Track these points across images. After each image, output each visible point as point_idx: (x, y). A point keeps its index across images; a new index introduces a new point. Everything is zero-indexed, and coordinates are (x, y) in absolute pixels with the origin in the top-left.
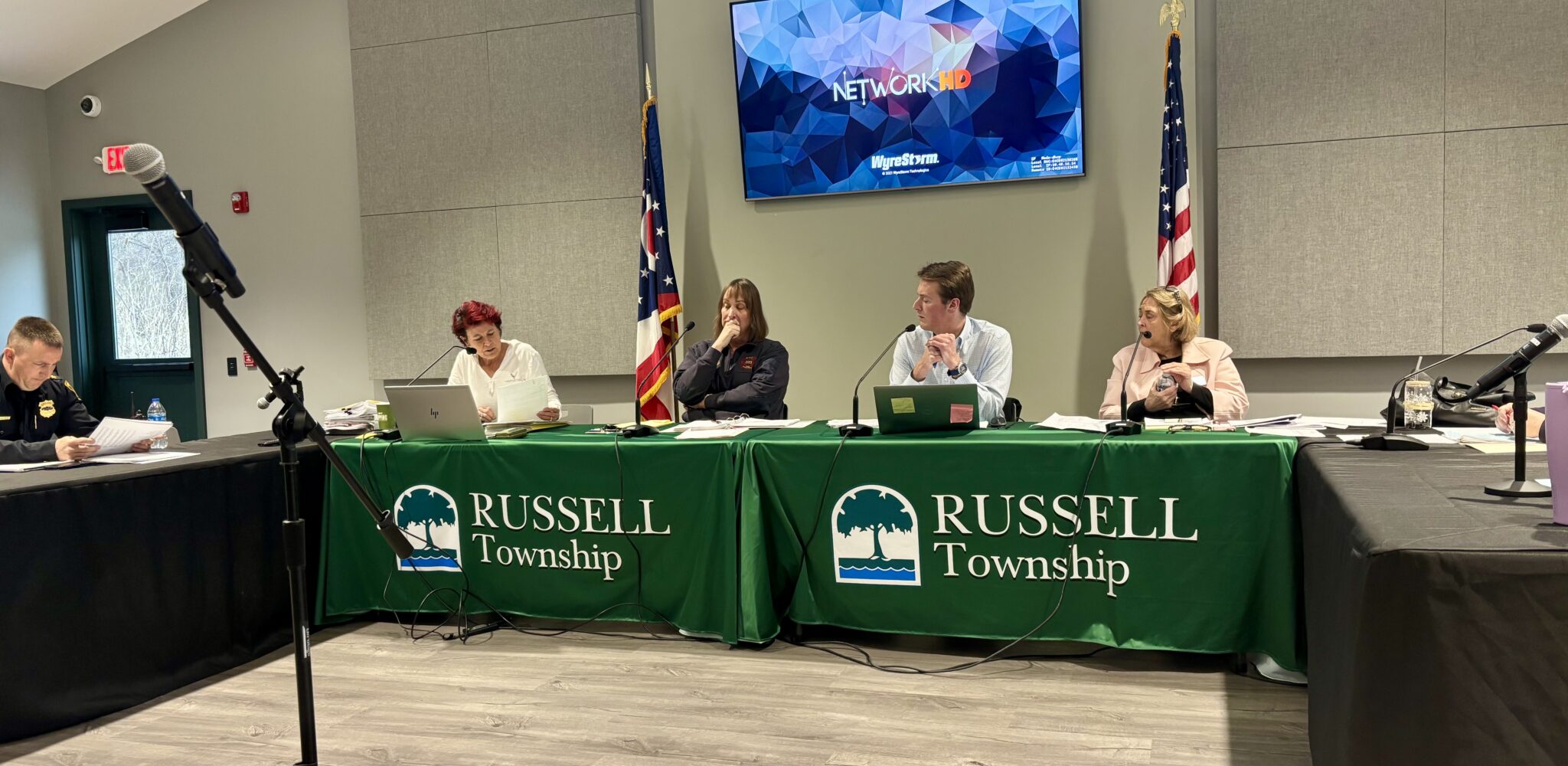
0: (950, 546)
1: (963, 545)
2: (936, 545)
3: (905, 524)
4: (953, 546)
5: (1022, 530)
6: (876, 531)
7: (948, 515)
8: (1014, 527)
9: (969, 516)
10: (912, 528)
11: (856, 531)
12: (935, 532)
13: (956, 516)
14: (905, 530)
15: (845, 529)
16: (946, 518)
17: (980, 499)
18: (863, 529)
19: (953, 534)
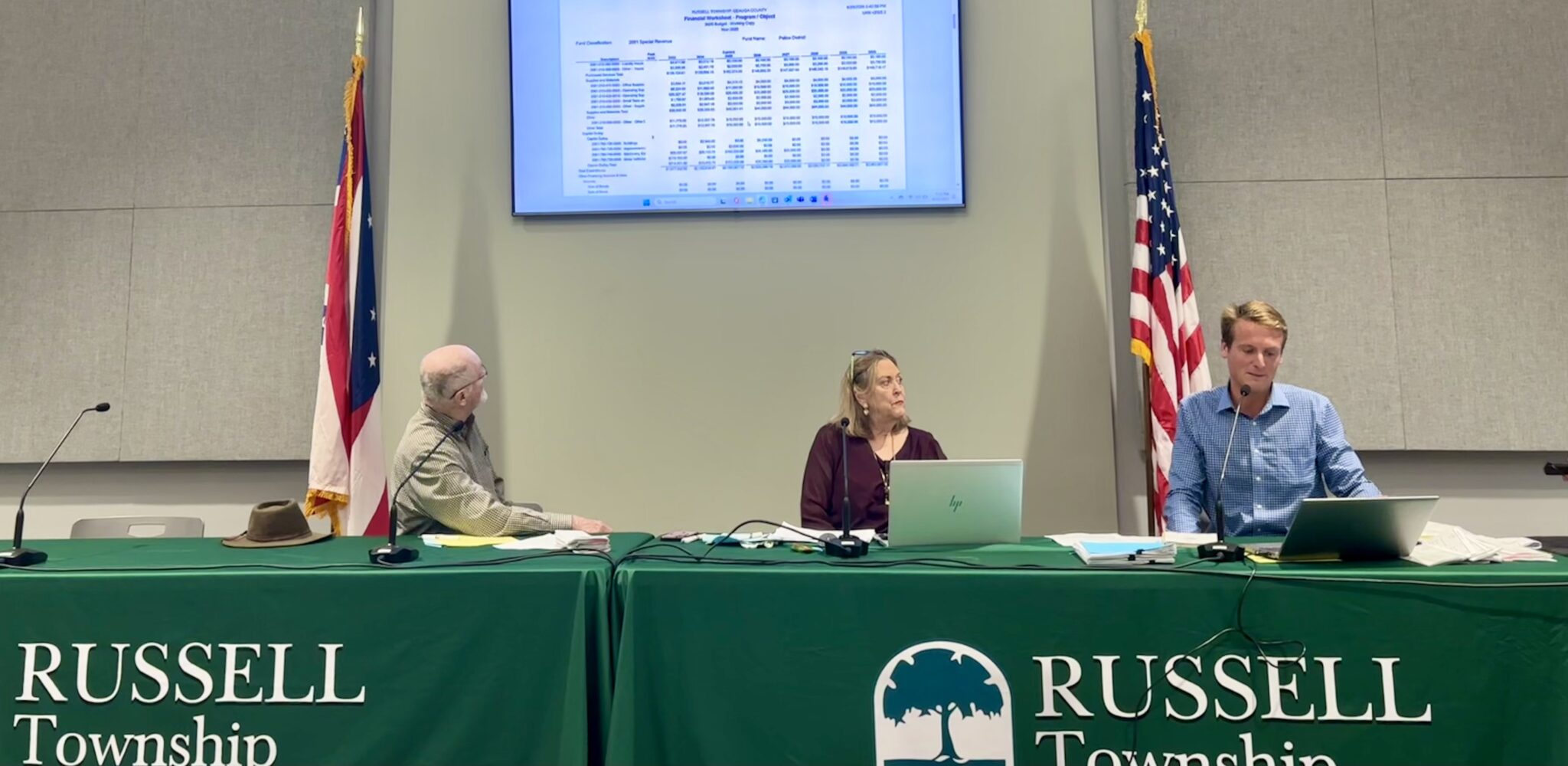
0: (1060, 736)
1: (1080, 734)
2: (1039, 735)
3: (990, 702)
4: (1066, 737)
5: (1170, 710)
6: (945, 716)
7: (1058, 688)
8: (1158, 706)
9: (1089, 689)
10: (1003, 710)
11: (912, 715)
12: (1038, 715)
13: (1069, 688)
14: (992, 713)
15: (895, 711)
16: (1055, 692)
17: (1107, 662)
18: (925, 712)
19: (1066, 718)
